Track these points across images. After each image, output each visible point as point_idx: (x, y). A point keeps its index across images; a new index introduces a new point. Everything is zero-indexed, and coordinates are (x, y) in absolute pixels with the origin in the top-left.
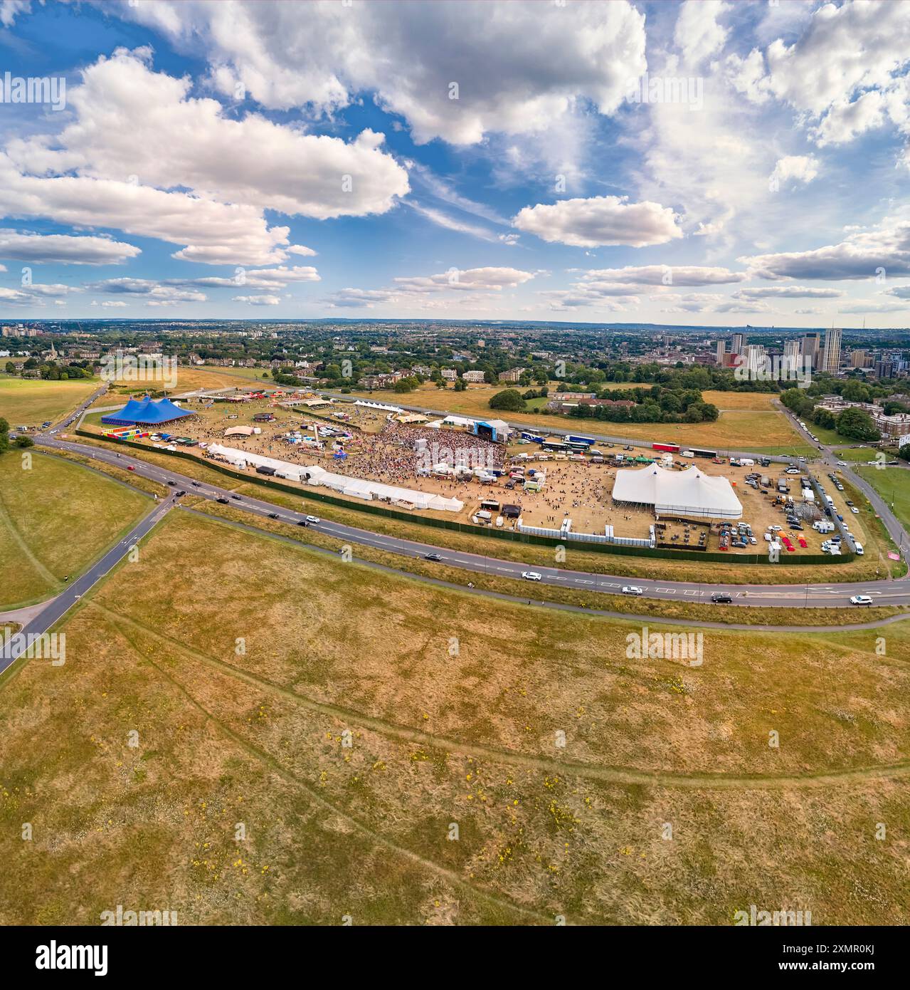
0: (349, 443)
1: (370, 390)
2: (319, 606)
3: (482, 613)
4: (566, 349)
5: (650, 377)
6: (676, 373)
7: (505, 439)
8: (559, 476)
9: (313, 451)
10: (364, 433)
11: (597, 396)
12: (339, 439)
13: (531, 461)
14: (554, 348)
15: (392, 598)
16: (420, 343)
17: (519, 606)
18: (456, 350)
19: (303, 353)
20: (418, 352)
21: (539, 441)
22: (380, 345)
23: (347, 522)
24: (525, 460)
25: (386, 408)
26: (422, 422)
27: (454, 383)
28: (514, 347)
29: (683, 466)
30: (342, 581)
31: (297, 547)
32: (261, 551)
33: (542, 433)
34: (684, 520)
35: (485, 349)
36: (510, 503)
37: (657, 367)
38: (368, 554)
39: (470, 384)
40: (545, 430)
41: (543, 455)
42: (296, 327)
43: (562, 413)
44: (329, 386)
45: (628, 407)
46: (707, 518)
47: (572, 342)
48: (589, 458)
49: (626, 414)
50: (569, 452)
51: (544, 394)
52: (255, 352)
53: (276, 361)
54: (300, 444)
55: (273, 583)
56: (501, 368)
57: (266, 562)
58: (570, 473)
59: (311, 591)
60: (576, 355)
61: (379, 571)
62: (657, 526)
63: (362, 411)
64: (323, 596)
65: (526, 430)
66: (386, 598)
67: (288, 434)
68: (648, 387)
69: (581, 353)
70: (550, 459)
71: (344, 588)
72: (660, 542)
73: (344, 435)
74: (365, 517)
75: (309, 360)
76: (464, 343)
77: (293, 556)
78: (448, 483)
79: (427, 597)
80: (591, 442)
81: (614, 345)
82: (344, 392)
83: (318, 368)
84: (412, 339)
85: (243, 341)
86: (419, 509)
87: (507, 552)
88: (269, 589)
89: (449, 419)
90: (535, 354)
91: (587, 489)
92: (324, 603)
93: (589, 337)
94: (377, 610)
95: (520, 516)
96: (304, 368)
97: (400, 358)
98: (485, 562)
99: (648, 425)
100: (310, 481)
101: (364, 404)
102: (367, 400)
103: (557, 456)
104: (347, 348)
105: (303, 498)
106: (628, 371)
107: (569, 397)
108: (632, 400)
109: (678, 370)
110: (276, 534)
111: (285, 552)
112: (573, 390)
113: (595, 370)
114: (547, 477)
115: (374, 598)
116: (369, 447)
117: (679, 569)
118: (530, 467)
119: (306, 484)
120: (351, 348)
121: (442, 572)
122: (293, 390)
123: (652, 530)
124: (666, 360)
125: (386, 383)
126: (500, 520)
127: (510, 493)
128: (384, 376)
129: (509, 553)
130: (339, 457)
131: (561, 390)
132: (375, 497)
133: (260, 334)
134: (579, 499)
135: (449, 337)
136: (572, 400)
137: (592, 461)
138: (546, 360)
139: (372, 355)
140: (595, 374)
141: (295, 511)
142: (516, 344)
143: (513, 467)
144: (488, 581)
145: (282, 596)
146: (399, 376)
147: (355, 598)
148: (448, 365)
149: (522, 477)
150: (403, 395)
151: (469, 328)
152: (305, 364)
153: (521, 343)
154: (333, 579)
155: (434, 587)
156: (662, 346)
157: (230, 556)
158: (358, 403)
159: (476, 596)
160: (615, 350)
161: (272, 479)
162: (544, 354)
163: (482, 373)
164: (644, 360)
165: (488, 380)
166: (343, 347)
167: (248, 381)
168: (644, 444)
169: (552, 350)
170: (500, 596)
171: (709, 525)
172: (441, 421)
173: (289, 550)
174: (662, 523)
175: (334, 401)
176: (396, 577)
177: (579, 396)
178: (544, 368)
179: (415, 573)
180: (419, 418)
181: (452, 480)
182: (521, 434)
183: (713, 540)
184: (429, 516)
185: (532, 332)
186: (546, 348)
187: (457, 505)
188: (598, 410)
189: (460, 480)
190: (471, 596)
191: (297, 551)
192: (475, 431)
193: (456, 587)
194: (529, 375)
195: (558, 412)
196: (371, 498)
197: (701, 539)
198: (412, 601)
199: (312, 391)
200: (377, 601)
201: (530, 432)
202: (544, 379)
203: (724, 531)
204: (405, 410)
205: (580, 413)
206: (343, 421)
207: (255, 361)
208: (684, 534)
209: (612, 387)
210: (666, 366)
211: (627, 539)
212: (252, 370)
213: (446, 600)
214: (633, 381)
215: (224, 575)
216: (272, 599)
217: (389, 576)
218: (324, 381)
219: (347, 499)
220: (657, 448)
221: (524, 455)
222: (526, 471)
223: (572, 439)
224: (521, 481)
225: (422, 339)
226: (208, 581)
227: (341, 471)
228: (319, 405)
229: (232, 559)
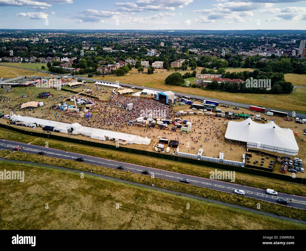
0: (93, 108)
1: (104, 75)
2: (81, 204)
3: (158, 200)
4: (208, 47)
5: (254, 64)
6: (270, 62)
7: (173, 102)
8: (199, 124)
9: (74, 114)
10: (101, 101)
11: (222, 77)
12: (87, 106)
13: (185, 115)
14: (200, 46)
15: (116, 195)
16: (129, 45)
17: (175, 196)
18: (149, 49)
19: (65, 52)
20: (129, 50)
21: (190, 103)
22: (108, 46)
23: (93, 154)
24: (182, 114)
25: (112, 85)
26: (131, 93)
27: (147, 69)
28: (179, 46)
29: (266, 121)
30: (92, 188)
31: (68, 172)
32: (49, 177)
33: (192, 99)
34: (262, 153)
35: (164, 48)
36: (174, 139)
37: (258, 58)
38: (104, 172)
39: (155, 70)
40: (193, 96)
41: (191, 112)
42: (60, 35)
43: (203, 87)
44: (81, 73)
45: (239, 83)
46: (276, 153)
47: (211, 43)
48: (215, 114)
49: (237, 87)
50: (205, 110)
51: (194, 75)
52: (35, 52)
53: (49, 58)
54: (66, 110)
55: (57, 194)
56: (173, 59)
57: (52, 183)
58: (205, 122)
59: (77, 196)
60: (213, 51)
61: (110, 180)
62: (247, 155)
63: (99, 88)
64: (83, 198)
65: (183, 97)
66: (113, 195)
67: (60, 105)
68: (251, 70)
69: (216, 50)
70: (195, 114)
71: (93, 192)
72: (247, 164)
73: (90, 103)
74: (102, 150)
75: (69, 57)
76: (153, 44)
77: (66, 177)
78: (144, 128)
79: (133, 193)
80: (217, 104)
81: (234, 44)
82: (90, 76)
83: (74, 61)
84: (125, 42)
85: (26, 44)
86: (129, 144)
87: (171, 166)
88: (55, 198)
89: (145, 91)
90: (191, 50)
91: (213, 131)
92: (83, 202)
93: (221, 39)
94: (109, 202)
95: (178, 147)
96: (66, 62)
97: (119, 54)
98: (160, 172)
99: (248, 94)
100: (74, 132)
101: (100, 83)
102: (102, 81)
103: (198, 112)
104: (90, 48)
105: (70, 143)
106: (241, 60)
107: (207, 77)
108: (241, 79)
109: (271, 60)
110: (56, 166)
111: (62, 176)
112: (210, 73)
113: (223, 60)
114: (193, 124)
115: (108, 196)
116: (103, 110)
117: (256, 180)
118: (184, 119)
119: (71, 134)
120: (92, 49)
121: (140, 178)
122: (60, 77)
123: (244, 157)
124: (265, 53)
125: (112, 70)
126: (168, 149)
127: (174, 133)
128: (111, 65)
129: (172, 167)
130: (88, 116)
131: (203, 72)
132: (107, 139)
133: (37, 39)
134: (208, 138)
135: (145, 41)
136: (208, 79)
137: (216, 116)
138: (197, 54)
139: (104, 52)
140: (223, 63)
141: (66, 151)
142: (181, 44)
143: (176, 118)
144: (161, 183)
145: (62, 201)
146: (118, 66)
147: (99, 197)
148: (144, 58)
149: (180, 124)
150: (121, 77)
151: (156, 36)
152: (67, 59)
153: (184, 43)
154: (87, 187)
155: (136, 187)
156: (263, 44)
157: (31, 183)
158: (97, 83)
159: (155, 191)
160: (235, 47)
161: (53, 133)
162: (195, 50)
163: (162, 62)
164: (251, 54)
165: (165, 67)
166: (88, 48)
167: (33, 72)
168: (245, 106)
169: (200, 48)
170: (167, 191)
171: (276, 157)
172: (140, 92)
173: (64, 174)
174: (250, 153)
175: (84, 83)
176: (118, 183)
177: (213, 76)
178: (195, 59)
179: (127, 180)
180: (129, 90)
181: (145, 127)
182: (180, 99)
183: (277, 166)
184: (134, 148)
185: (190, 37)
186: (197, 47)
187: (147, 141)
188: (222, 84)
189: (149, 127)
190: (153, 191)
191: (68, 174)
192: (158, 98)
193: (147, 186)
194: (186, 63)
195: (200, 86)
196: (105, 139)
197: (270, 164)
198: (126, 196)
199: (71, 77)
200: (109, 197)
201: (186, 98)
202: (195, 66)
203: (285, 162)
204: (122, 86)
205: (212, 87)
206: (89, 94)
207: (36, 58)
208: (261, 161)
209: (231, 70)
210: (264, 57)
211: (230, 161)
212: (34, 64)
213: (142, 194)
214: (243, 67)
215: (29, 195)
216: (57, 204)
217: (115, 183)
218: (78, 70)
219: (93, 141)
220: (252, 109)
221: (182, 112)
222: (182, 121)
223: (207, 102)
224: (179, 127)
225: (131, 42)
226: (20, 200)
227: (89, 125)
228: (76, 85)
229: (33, 185)
